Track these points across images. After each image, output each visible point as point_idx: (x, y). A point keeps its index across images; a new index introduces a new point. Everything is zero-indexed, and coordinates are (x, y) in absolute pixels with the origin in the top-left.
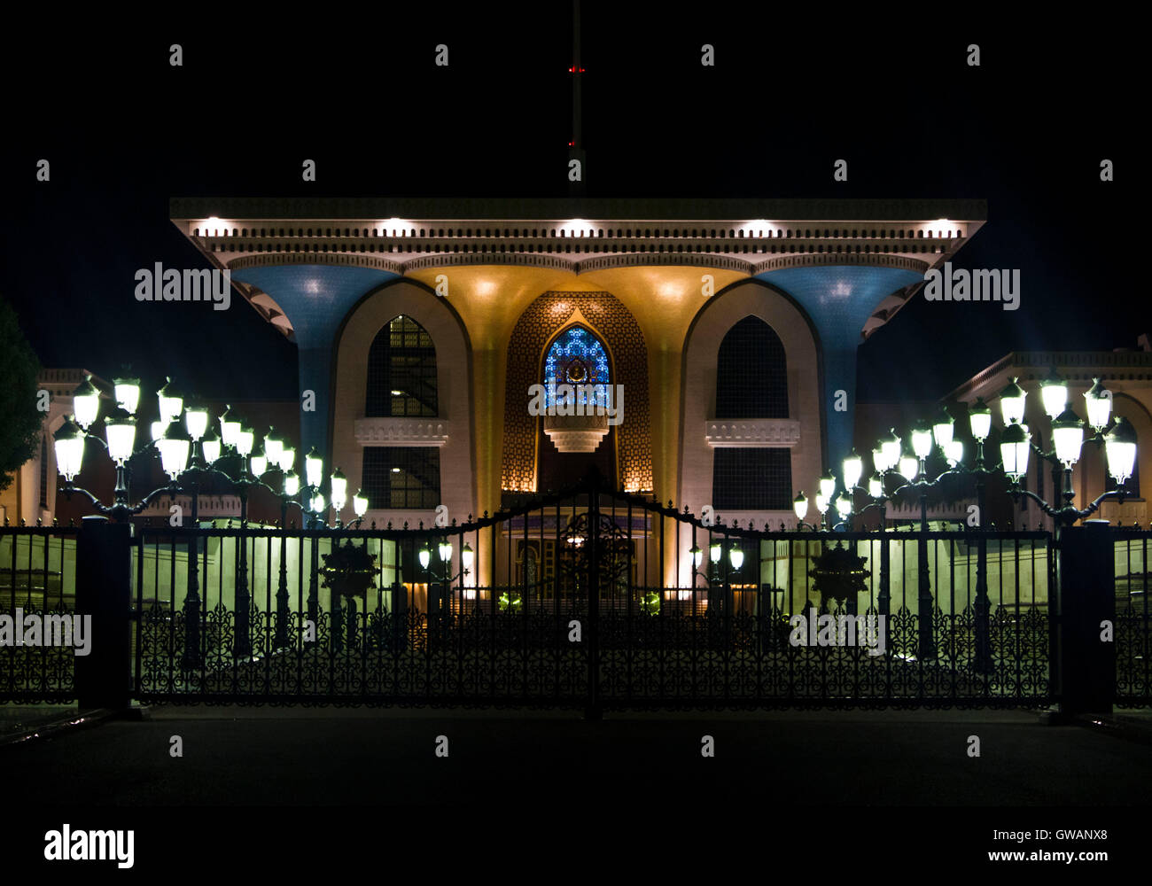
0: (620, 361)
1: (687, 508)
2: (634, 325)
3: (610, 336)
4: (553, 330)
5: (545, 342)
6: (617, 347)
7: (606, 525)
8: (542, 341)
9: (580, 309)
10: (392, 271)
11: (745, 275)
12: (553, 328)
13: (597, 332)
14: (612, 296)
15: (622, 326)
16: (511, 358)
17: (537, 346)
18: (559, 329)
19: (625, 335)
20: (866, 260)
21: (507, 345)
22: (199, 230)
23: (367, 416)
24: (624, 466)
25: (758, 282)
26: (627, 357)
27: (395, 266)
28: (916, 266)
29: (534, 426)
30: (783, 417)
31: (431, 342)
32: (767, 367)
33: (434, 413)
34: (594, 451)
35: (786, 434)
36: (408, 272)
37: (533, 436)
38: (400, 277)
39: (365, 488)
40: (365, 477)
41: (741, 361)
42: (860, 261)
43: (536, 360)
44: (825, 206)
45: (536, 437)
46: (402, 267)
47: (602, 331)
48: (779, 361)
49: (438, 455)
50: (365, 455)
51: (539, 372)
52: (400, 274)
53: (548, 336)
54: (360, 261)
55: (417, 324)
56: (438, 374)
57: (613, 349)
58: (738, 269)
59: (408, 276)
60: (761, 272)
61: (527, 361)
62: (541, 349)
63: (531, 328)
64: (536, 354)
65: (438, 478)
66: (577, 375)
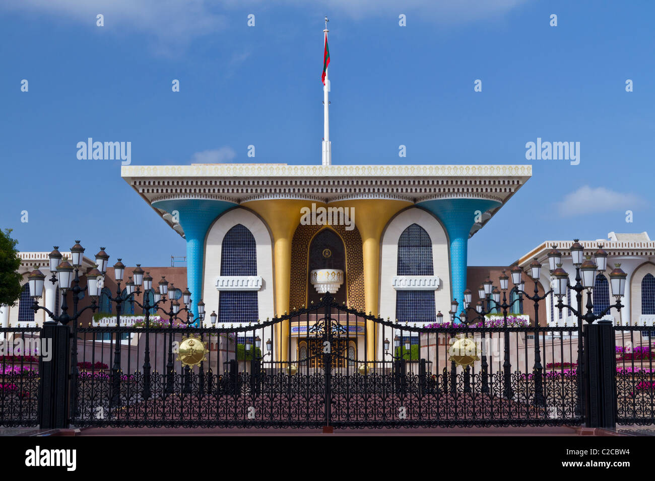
0: (349, 247)
1: (380, 315)
3: (343, 234)
4: (315, 232)
5: (311, 238)
6: (347, 240)
7: (335, 325)
8: (309, 237)
10: (233, 202)
11: (412, 203)
13: (337, 232)
16: (294, 246)
17: (307, 240)
18: (318, 231)
19: (351, 234)
20: (472, 196)
21: (292, 239)
22: (137, 182)
23: (221, 275)
24: (351, 300)
25: (418, 207)
26: (352, 245)
27: (235, 200)
28: (497, 198)
29: (305, 280)
30: (431, 275)
31: (253, 238)
32: (423, 249)
33: (255, 274)
34: (335, 292)
35: (432, 283)
36: (242, 203)
37: (305, 285)
38: (238, 206)
39: (220, 312)
40: (220, 307)
41: (410, 247)
42: (469, 196)
43: (307, 247)
44: (451, 169)
45: (307, 286)
46: (239, 200)
47: (339, 232)
48: (429, 246)
49: (257, 295)
50: (220, 295)
51: (308, 253)
52: (238, 204)
53: (312, 235)
54: (218, 197)
55: (246, 229)
56: (257, 254)
57: (345, 241)
58: (408, 201)
59: (243, 205)
60: (419, 202)
61: (302, 247)
62: (309, 241)
63: (304, 231)
64: (307, 244)
65: (257, 307)
66: (327, 254)
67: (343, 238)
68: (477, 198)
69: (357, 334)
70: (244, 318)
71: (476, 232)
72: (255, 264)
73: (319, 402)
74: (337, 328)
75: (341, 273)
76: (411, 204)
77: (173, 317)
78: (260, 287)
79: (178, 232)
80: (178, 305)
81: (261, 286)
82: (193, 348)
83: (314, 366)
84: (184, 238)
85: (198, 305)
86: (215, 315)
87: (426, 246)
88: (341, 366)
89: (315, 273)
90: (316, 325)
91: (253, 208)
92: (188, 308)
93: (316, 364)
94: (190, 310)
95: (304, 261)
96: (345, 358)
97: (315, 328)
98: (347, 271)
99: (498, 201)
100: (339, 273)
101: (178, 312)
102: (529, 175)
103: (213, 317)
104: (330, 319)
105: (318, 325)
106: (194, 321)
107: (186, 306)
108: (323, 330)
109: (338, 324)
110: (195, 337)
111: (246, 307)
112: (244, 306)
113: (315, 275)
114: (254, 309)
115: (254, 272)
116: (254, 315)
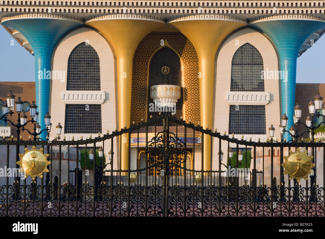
0: (186, 65)
1: (216, 130)
2: (192, 48)
3: (181, 53)
4: (154, 50)
5: (151, 55)
6: (184, 58)
7: (173, 138)
8: (149, 55)
9: (167, 40)
10: (79, 22)
11: (245, 24)
12: (155, 49)
13: (175, 51)
14: (182, 34)
15: (187, 48)
17: (147, 58)
18: (157, 50)
21: (133, 56)
23: (67, 90)
25: (251, 27)
26: (189, 63)
27: (80, 20)
29: (145, 95)
30: (262, 91)
31: (97, 56)
32: (255, 67)
33: (98, 89)
35: (263, 98)
36: (86, 22)
37: (145, 100)
38: (83, 25)
39: (66, 124)
40: (66, 119)
41: (243, 64)
43: (147, 64)
46: (83, 20)
47: (177, 50)
48: (260, 64)
49: (100, 108)
50: (66, 108)
51: (148, 70)
52: (82, 23)
53: (152, 53)
54: (64, 17)
55: (91, 47)
56: (101, 70)
57: (182, 59)
58: (241, 21)
59: (86, 24)
60: (252, 23)
61: (142, 64)
62: (149, 59)
63: (144, 49)
64: (147, 61)
65: (100, 119)
66: (166, 71)
67: (181, 56)
69: (194, 145)
71: (304, 51)
72: (99, 79)
73: (157, 212)
74: (175, 141)
75: (178, 89)
77: (20, 129)
79: (27, 49)
80: (25, 117)
81: (104, 100)
82: (36, 159)
83: (152, 174)
84: (33, 54)
85: (45, 117)
86: (61, 127)
87: (258, 64)
88: (178, 174)
89: (155, 88)
90: (154, 138)
92: (34, 120)
93: (154, 172)
94: (36, 122)
95: (144, 77)
96: (181, 168)
97: (153, 141)
98: (184, 86)
100: (176, 88)
101: (25, 124)
103: (59, 129)
104: (168, 132)
105: (157, 139)
106: (41, 132)
107: (33, 119)
108: (161, 143)
109: (177, 138)
110: (38, 149)
111: (90, 119)
112: (88, 119)
113: (155, 90)
114: (98, 121)
115: (98, 87)
116: (98, 127)
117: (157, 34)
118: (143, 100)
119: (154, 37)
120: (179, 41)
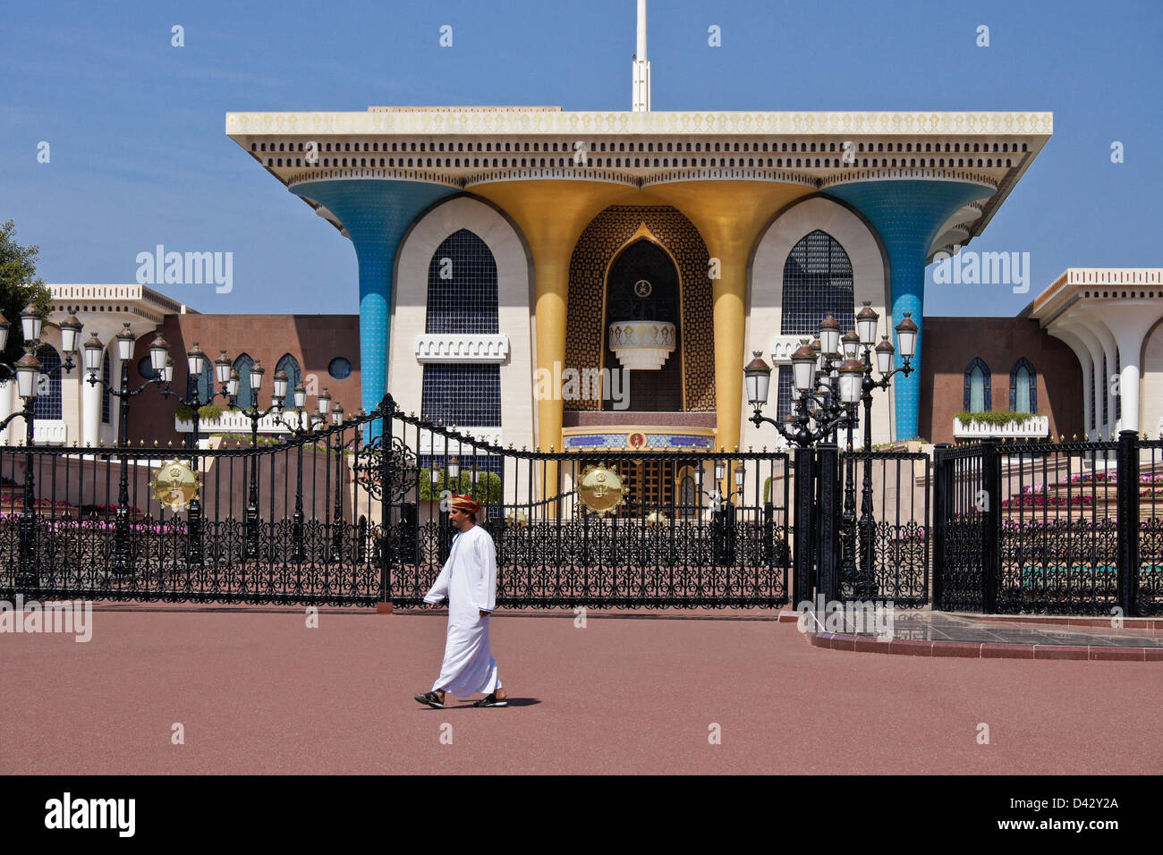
0: (687, 276)
3: (676, 251)
4: (618, 245)
5: (610, 256)
6: (684, 262)
8: (607, 256)
9: (647, 224)
10: (452, 185)
11: (812, 188)
12: (619, 243)
13: (663, 246)
14: (678, 211)
15: (689, 241)
16: (575, 274)
17: (602, 261)
18: (625, 244)
19: (691, 251)
20: (931, 174)
22: (256, 145)
23: (427, 332)
24: (690, 384)
25: (824, 195)
26: (694, 273)
27: (454, 181)
28: (984, 179)
29: (598, 342)
31: (491, 258)
32: (834, 283)
33: (494, 329)
34: (659, 368)
36: (468, 186)
37: (598, 353)
38: (461, 192)
39: (424, 405)
40: (424, 394)
42: (925, 175)
43: (601, 275)
44: (888, 119)
45: (602, 354)
46: (463, 181)
48: (847, 277)
49: (498, 372)
50: (425, 371)
51: (605, 288)
52: (460, 188)
53: (613, 251)
54: (418, 176)
55: (478, 239)
56: (500, 289)
57: (679, 264)
58: (802, 183)
59: (468, 191)
60: (827, 186)
61: (591, 276)
62: (607, 264)
63: (596, 243)
64: (601, 269)
65: (498, 395)
66: (643, 290)
67: (676, 257)
68: (941, 179)
70: (472, 418)
72: (496, 310)
75: (669, 329)
76: (812, 191)
78: (505, 357)
81: (507, 355)
82: (179, 479)
87: (841, 277)
89: (621, 328)
91: (490, 198)
95: (595, 303)
98: (682, 324)
99: (987, 185)
100: (665, 328)
102: (1046, 133)
111: (476, 395)
112: (472, 395)
113: (618, 332)
114: (493, 401)
115: (494, 327)
116: (493, 412)
117: (623, 210)
118: (594, 353)
119: (617, 217)
120: (672, 226)
